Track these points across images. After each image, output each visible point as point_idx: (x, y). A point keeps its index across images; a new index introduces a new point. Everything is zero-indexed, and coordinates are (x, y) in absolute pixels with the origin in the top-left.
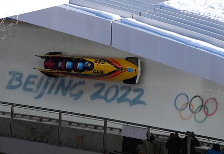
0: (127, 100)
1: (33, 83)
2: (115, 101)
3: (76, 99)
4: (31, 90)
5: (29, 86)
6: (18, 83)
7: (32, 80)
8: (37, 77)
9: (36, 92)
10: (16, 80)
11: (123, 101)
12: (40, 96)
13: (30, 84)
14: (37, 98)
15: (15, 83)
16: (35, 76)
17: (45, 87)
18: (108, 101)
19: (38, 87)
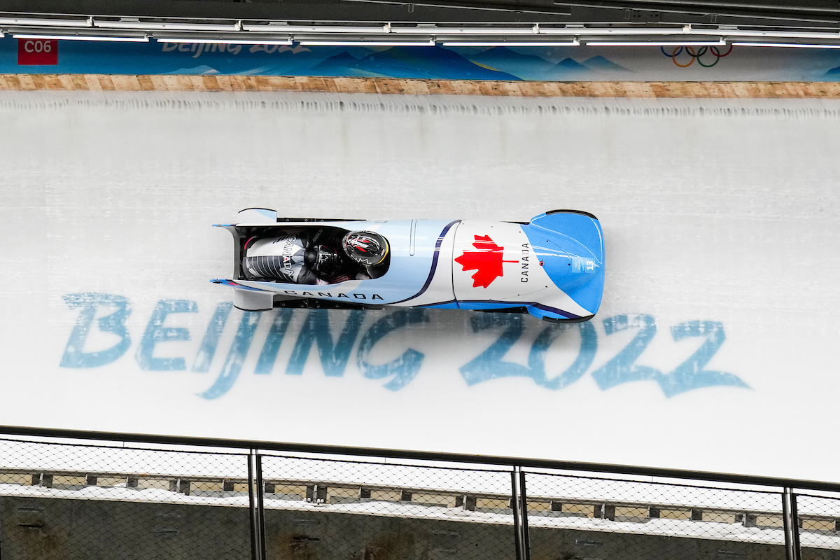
0: (646, 373)
1: (183, 334)
2: (586, 382)
3: (392, 386)
4: (178, 364)
5: (163, 350)
6: (111, 340)
7: (173, 320)
8: (195, 309)
9: (201, 369)
10: (102, 328)
11: (625, 378)
12: (222, 386)
13: (166, 338)
14: (211, 394)
15: (100, 340)
16: (184, 307)
17: (242, 345)
18: (553, 385)
19: (209, 348)
